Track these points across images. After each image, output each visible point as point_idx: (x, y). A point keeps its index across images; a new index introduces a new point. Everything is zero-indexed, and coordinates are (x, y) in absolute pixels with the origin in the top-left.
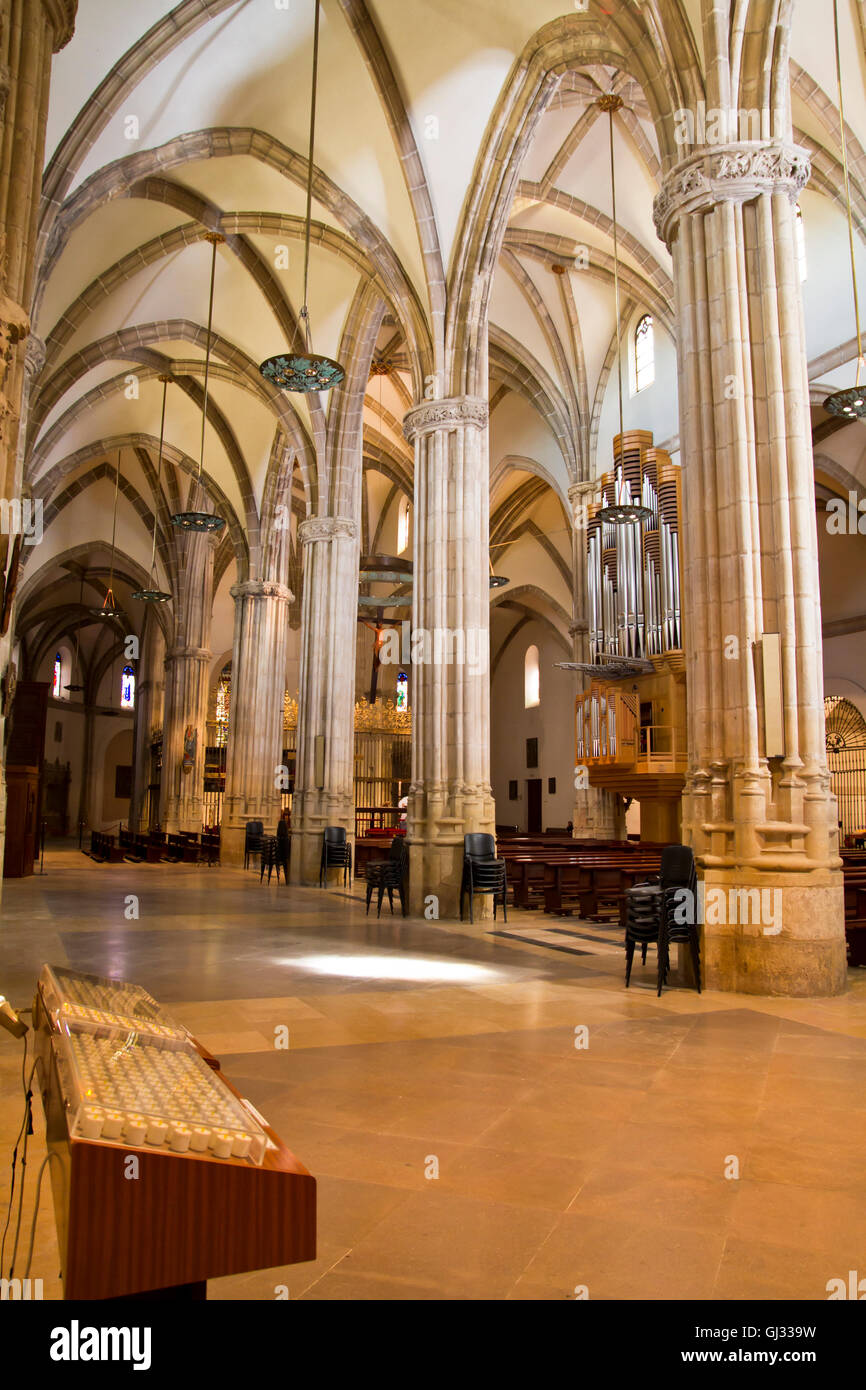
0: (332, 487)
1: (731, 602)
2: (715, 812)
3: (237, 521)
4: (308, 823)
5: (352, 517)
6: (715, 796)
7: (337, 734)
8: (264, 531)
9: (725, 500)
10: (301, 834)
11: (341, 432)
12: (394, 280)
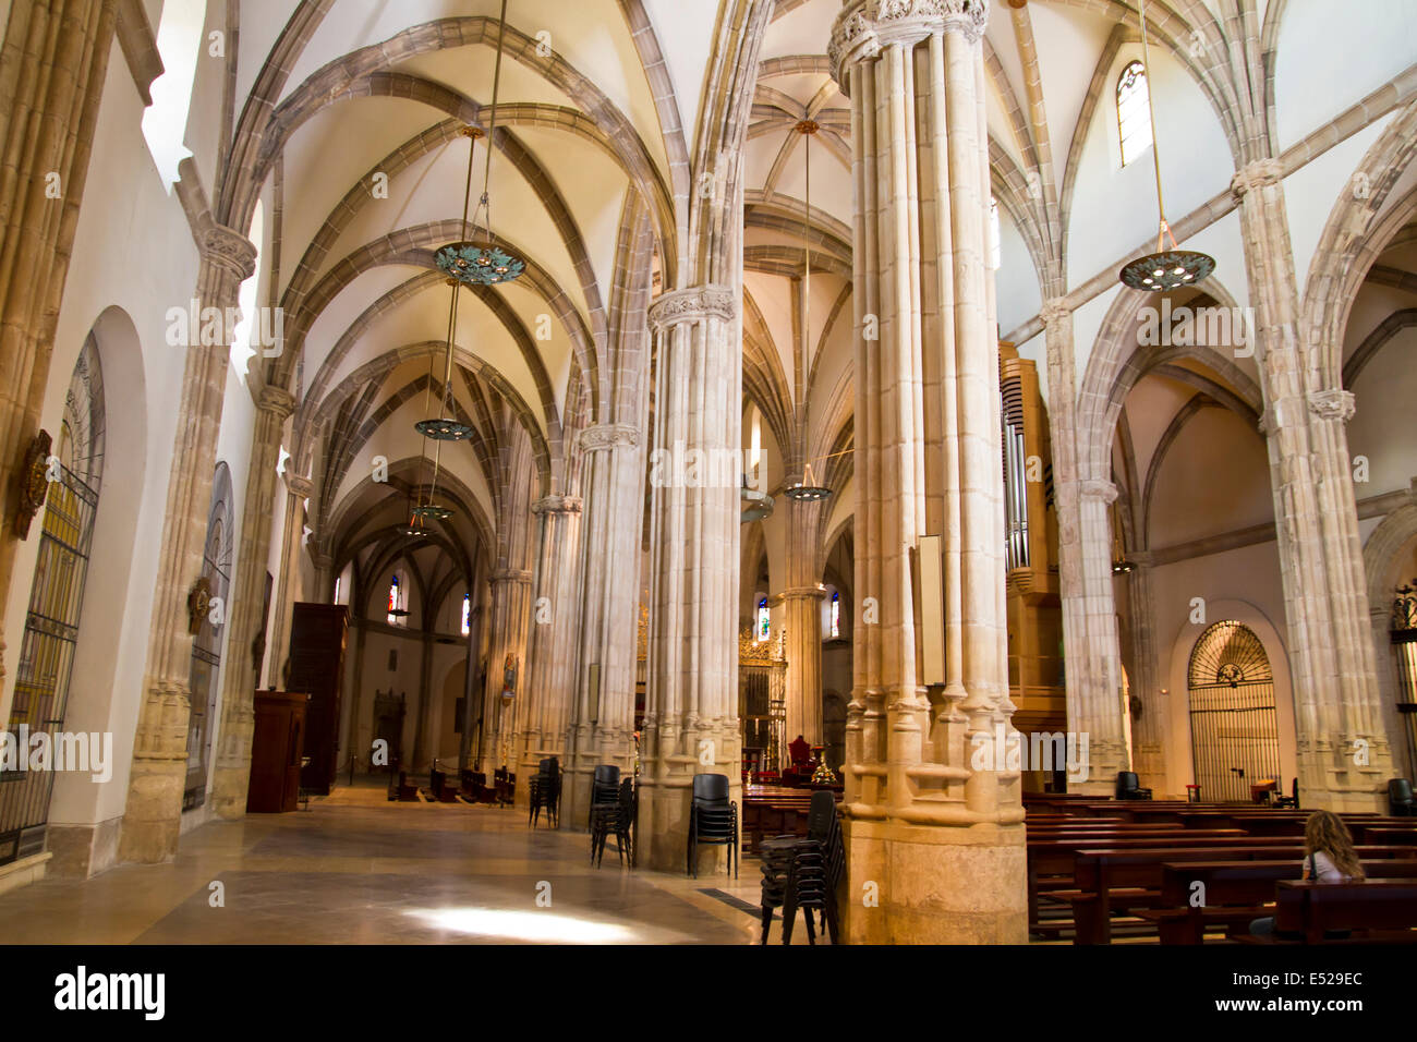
0: (614, 391)
1: (890, 501)
2: (867, 751)
3: (540, 432)
4: (580, 760)
5: (635, 424)
6: (867, 732)
7: (614, 661)
8: (566, 442)
9: (887, 383)
10: (573, 772)
11: (622, 332)
12: (637, 165)
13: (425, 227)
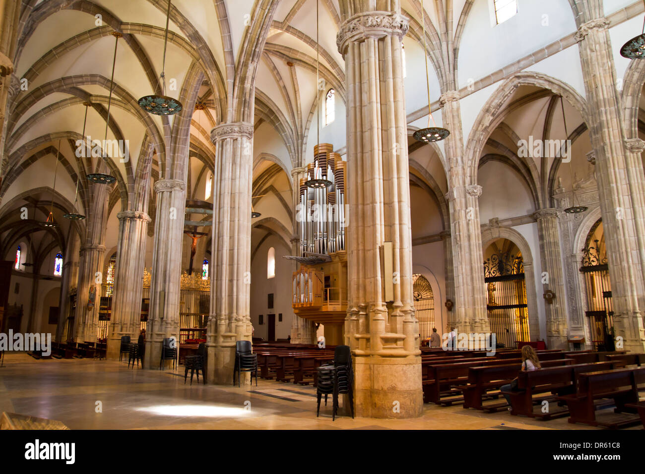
0: (173, 164)
1: (369, 227)
2: (361, 329)
3: (122, 179)
4: (155, 336)
5: (183, 180)
6: (361, 321)
7: (171, 290)
8: (136, 186)
9: (367, 178)
10: (151, 342)
11: (179, 137)
12: (209, 63)
13: (81, 76)
